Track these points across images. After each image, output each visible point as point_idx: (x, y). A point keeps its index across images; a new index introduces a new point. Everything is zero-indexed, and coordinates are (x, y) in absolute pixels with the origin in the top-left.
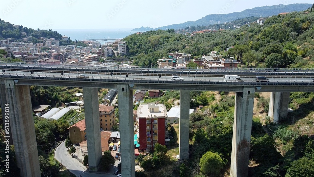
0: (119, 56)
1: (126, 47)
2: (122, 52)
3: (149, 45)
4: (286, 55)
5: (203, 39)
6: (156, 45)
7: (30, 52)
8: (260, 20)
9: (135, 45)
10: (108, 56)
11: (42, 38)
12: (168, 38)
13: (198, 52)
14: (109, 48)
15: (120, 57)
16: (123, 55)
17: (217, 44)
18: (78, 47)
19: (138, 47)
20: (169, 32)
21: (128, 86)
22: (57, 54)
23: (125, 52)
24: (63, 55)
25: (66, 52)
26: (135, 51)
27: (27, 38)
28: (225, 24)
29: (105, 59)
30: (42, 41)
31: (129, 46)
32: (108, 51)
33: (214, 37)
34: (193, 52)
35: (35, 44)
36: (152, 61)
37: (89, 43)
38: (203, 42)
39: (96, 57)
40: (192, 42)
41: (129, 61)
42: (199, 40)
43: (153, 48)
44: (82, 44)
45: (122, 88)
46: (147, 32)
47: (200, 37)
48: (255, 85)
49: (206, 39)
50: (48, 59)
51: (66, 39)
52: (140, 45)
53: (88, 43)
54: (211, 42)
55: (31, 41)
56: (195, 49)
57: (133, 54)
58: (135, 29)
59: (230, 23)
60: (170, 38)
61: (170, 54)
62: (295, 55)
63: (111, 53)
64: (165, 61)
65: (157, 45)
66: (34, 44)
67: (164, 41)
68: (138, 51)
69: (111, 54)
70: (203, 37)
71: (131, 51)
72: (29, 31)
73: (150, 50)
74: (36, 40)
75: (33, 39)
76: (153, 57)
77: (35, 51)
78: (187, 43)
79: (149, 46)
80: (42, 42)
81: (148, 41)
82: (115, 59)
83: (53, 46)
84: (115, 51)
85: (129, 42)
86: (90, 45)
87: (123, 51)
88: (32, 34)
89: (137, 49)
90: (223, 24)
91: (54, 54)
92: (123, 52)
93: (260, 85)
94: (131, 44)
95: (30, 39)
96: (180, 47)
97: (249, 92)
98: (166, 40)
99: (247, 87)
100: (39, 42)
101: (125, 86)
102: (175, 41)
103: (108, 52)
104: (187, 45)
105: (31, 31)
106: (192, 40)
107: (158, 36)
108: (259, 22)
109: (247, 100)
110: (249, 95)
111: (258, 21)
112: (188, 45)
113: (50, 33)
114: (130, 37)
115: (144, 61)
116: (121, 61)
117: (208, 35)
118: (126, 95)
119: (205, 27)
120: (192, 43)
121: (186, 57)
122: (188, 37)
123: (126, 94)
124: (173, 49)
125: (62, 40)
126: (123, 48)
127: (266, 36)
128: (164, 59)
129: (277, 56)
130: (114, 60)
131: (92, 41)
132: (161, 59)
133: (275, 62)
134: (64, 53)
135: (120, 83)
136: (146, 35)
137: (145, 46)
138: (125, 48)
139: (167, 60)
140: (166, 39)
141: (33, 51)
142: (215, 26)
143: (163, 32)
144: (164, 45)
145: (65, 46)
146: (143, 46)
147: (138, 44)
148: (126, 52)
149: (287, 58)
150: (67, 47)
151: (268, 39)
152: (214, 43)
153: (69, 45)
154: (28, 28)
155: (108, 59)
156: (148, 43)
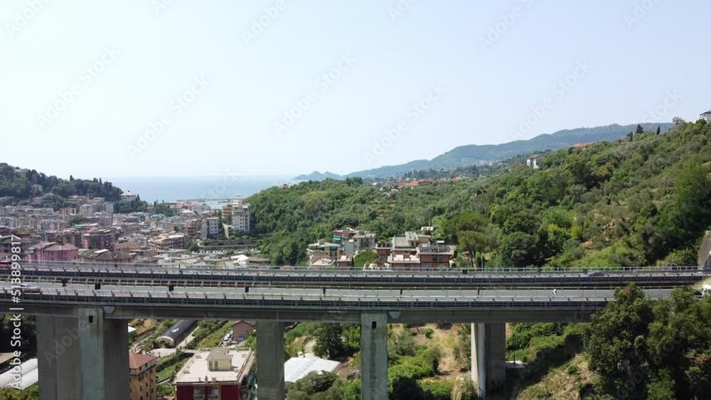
0: (233, 236)
1: (248, 217)
2: (240, 229)
3: (301, 212)
4: (544, 236)
5: (415, 199)
6: (315, 212)
7: (42, 228)
8: (532, 159)
9: (270, 212)
10: (209, 236)
11: (75, 197)
12: (344, 196)
13: (399, 228)
14: (211, 218)
15: (233, 239)
16: (240, 234)
17: (441, 211)
18: (154, 216)
19: (277, 218)
20: (349, 184)
21: (101, 311)
22: (98, 233)
23: (246, 227)
24: (110, 234)
25: (119, 228)
26: (270, 224)
27: (42, 197)
28: (491, 166)
29: (201, 244)
30: (74, 203)
31: (257, 215)
32: (208, 225)
33: (438, 194)
34: (387, 228)
35: (58, 210)
36: (299, 247)
37: (186, 208)
38: (416, 206)
39: (180, 238)
40: (392, 206)
41: (254, 247)
42: (406, 201)
43: (308, 218)
44: (164, 210)
45: (88, 315)
46: (301, 183)
47: (411, 195)
48: (384, 308)
49: (421, 198)
50: (51, 245)
51: (130, 200)
52: (281, 212)
53: (184, 207)
54: (430, 206)
55: (49, 204)
56: (393, 221)
57: (265, 231)
58: (301, 176)
59: (501, 164)
60: (348, 196)
61: (337, 234)
62: (564, 237)
63: (214, 230)
64: (323, 249)
65: (318, 213)
66: (55, 210)
67: (333, 203)
68: (275, 225)
69: (214, 233)
70: (417, 195)
71: (260, 224)
72: (48, 183)
73: (301, 223)
74: (62, 202)
75: (55, 200)
76: (302, 240)
77: (52, 226)
78: (382, 208)
79: (300, 214)
80: (74, 206)
81: (299, 203)
82: (223, 244)
83: (98, 215)
84: (226, 226)
85: (258, 206)
86: (185, 211)
87: (242, 225)
88: (54, 187)
89: (275, 221)
90: (487, 167)
91: (91, 233)
92: (242, 229)
93: (395, 308)
94: (263, 210)
95: (49, 198)
96: (365, 216)
97: (374, 324)
98: (339, 200)
99: (369, 312)
100: (66, 206)
101: (95, 309)
102: (357, 204)
103: (208, 229)
104: (380, 213)
105: (54, 181)
106: (394, 201)
107: (323, 192)
108: (532, 163)
109: (370, 341)
110: (375, 331)
111: (529, 161)
112: (382, 213)
113: (94, 186)
114: (262, 195)
115: (282, 248)
116: (236, 248)
117: (426, 192)
118: (98, 333)
119: (448, 172)
120: (391, 208)
121: (362, 240)
122: (385, 195)
123: (98, 327)
124: (345, 222)
125: (120, 202)
126: (242, 218)
127: (527, 194)
128: (321, 244)
129: (522, 238)
130: (219, 245)
131: (193, 203)
132: (315, 244)
133: (518, 251)
134: (115, 229)
135: (83, 303)
136: (299, 191)
137: (292, 213)
138: (246, 220)
139: (328, 247)
140: (337, 198)
141: (49, 225)
142: (468, 171)
143: (337, 183)
144: (334, 211)
145: (124, 215)
146: (287, 215)
147: (277, 211)
148: (249, 227)
149: (548, 242)
150: (130, 216)
151: (529, 200)
152: (434, 208)
153: (135, 213)
154: (48, 175)
155: (206, 244)
156: (299, 207)
